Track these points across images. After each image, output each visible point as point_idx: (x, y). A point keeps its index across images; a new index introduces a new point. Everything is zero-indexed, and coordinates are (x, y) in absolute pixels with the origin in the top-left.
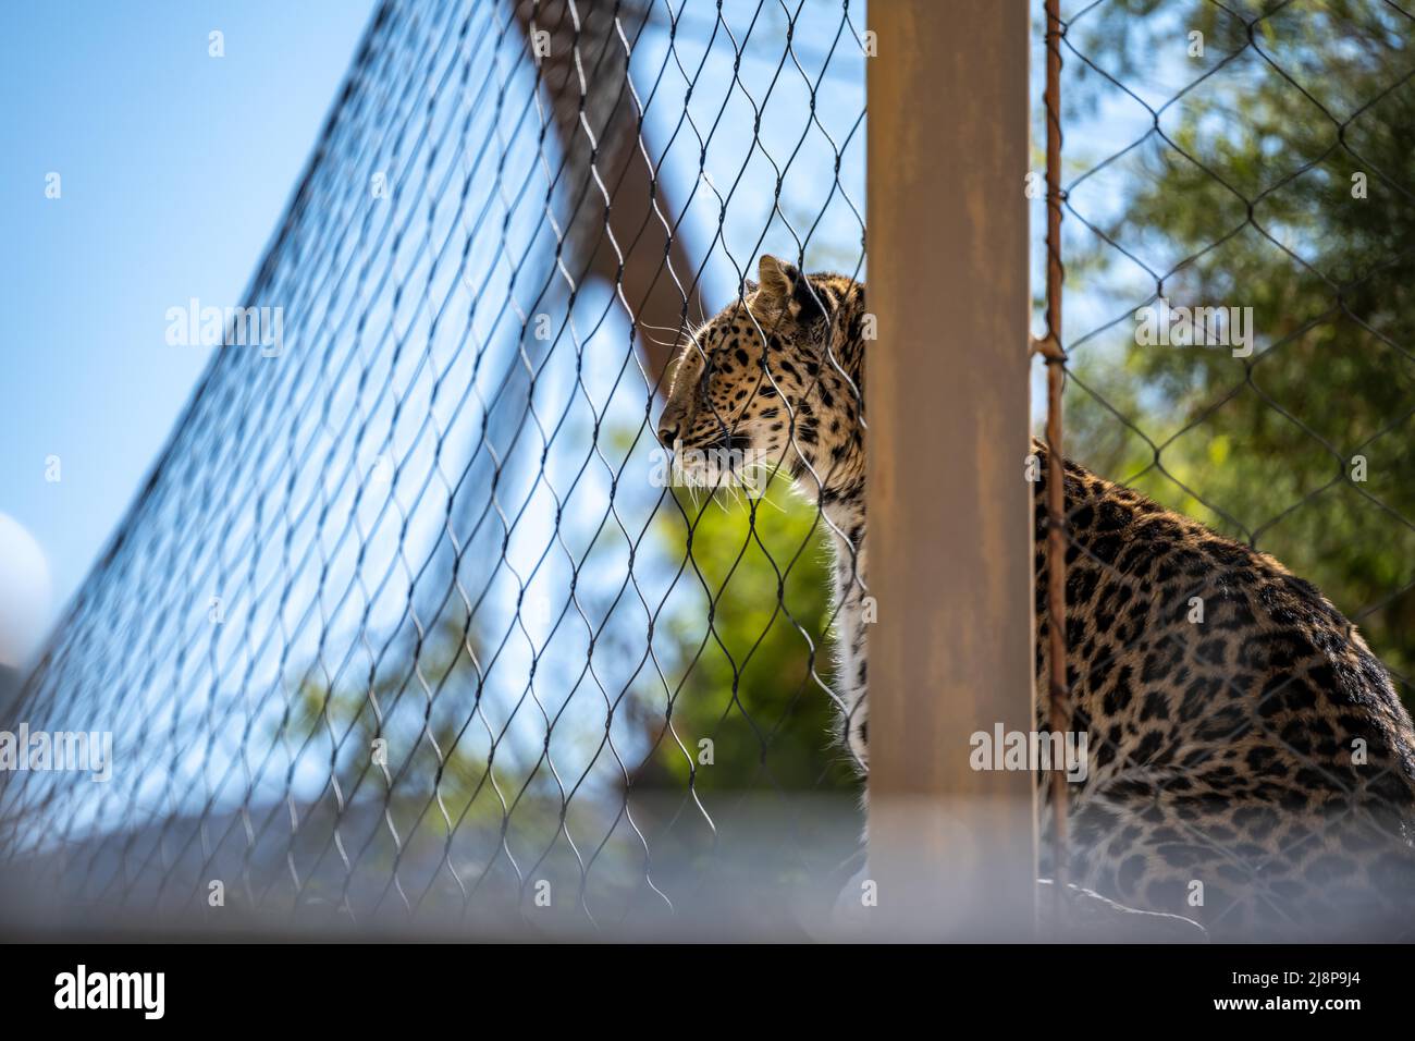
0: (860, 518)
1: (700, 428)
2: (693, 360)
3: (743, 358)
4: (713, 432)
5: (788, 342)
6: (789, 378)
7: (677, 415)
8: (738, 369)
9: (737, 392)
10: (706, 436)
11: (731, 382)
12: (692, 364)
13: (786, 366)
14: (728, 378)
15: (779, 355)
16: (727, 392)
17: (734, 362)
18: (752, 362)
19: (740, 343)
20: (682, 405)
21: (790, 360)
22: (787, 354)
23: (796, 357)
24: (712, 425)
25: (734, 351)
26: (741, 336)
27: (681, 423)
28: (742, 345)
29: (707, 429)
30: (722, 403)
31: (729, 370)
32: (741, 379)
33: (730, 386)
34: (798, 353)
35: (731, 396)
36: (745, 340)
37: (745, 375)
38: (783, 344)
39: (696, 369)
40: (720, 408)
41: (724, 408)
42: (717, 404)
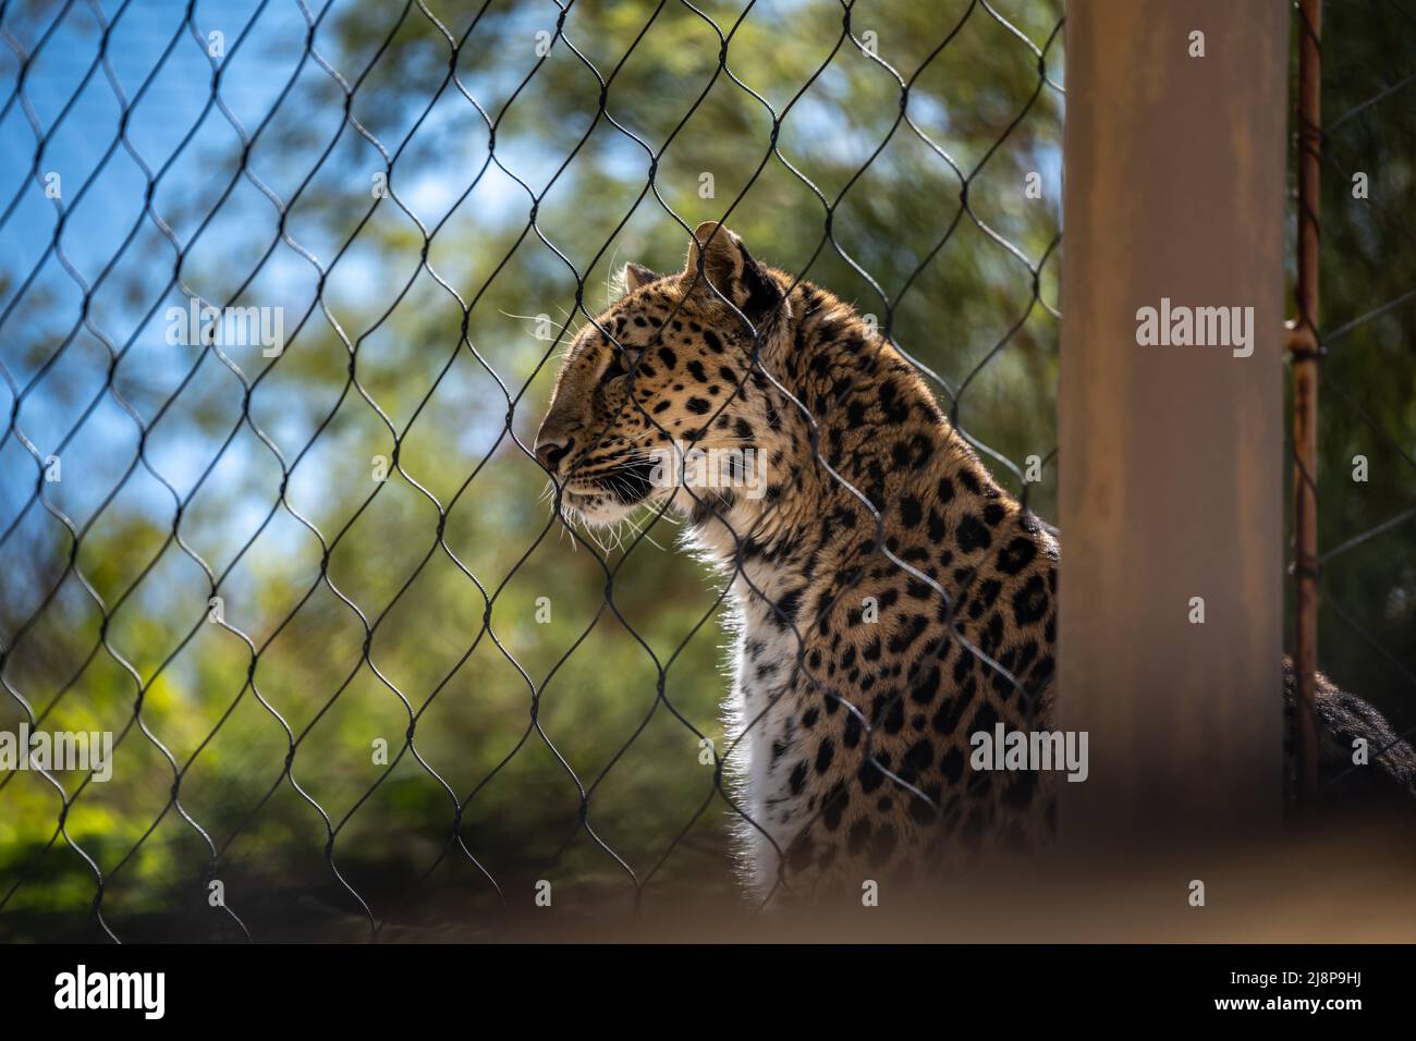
0: (799, 580)
1: (606, 445)
2: (590, 358)
3: (669, 358)
4: (621, 453)
5: (731, 343)
6: (727, 389)
7: (570, 426)
8: (662, 373)
9: (658, 402)
10: (612, 456)
11: (651, 389)
12: (588, 363)
13: (727, 374)
14: (646, 382)
15: (719, 357)
16: (643, 401)
17: (656, 363)
18: (681, 364)
19: (665, 339)
20: (575, 412)
21: (734, 366)
22: (731, 356)
23: (740, 362)
24: (621, 443)
25: (656, 349)
26: (667, 331)
27: (577, 436)
28: (668, 343)
29: (614, 448)
30: (635, 416)
31: (650, 373)
32: (665, 386)
33: (648, 393)
34: (744, 357)
35: (648, 408)
36: (672, 336)
37: (670, 381)
38: (725, 344)
39: (594, 370)
40: (631, 422)
41: (637, 422)
42: (627, 416)
